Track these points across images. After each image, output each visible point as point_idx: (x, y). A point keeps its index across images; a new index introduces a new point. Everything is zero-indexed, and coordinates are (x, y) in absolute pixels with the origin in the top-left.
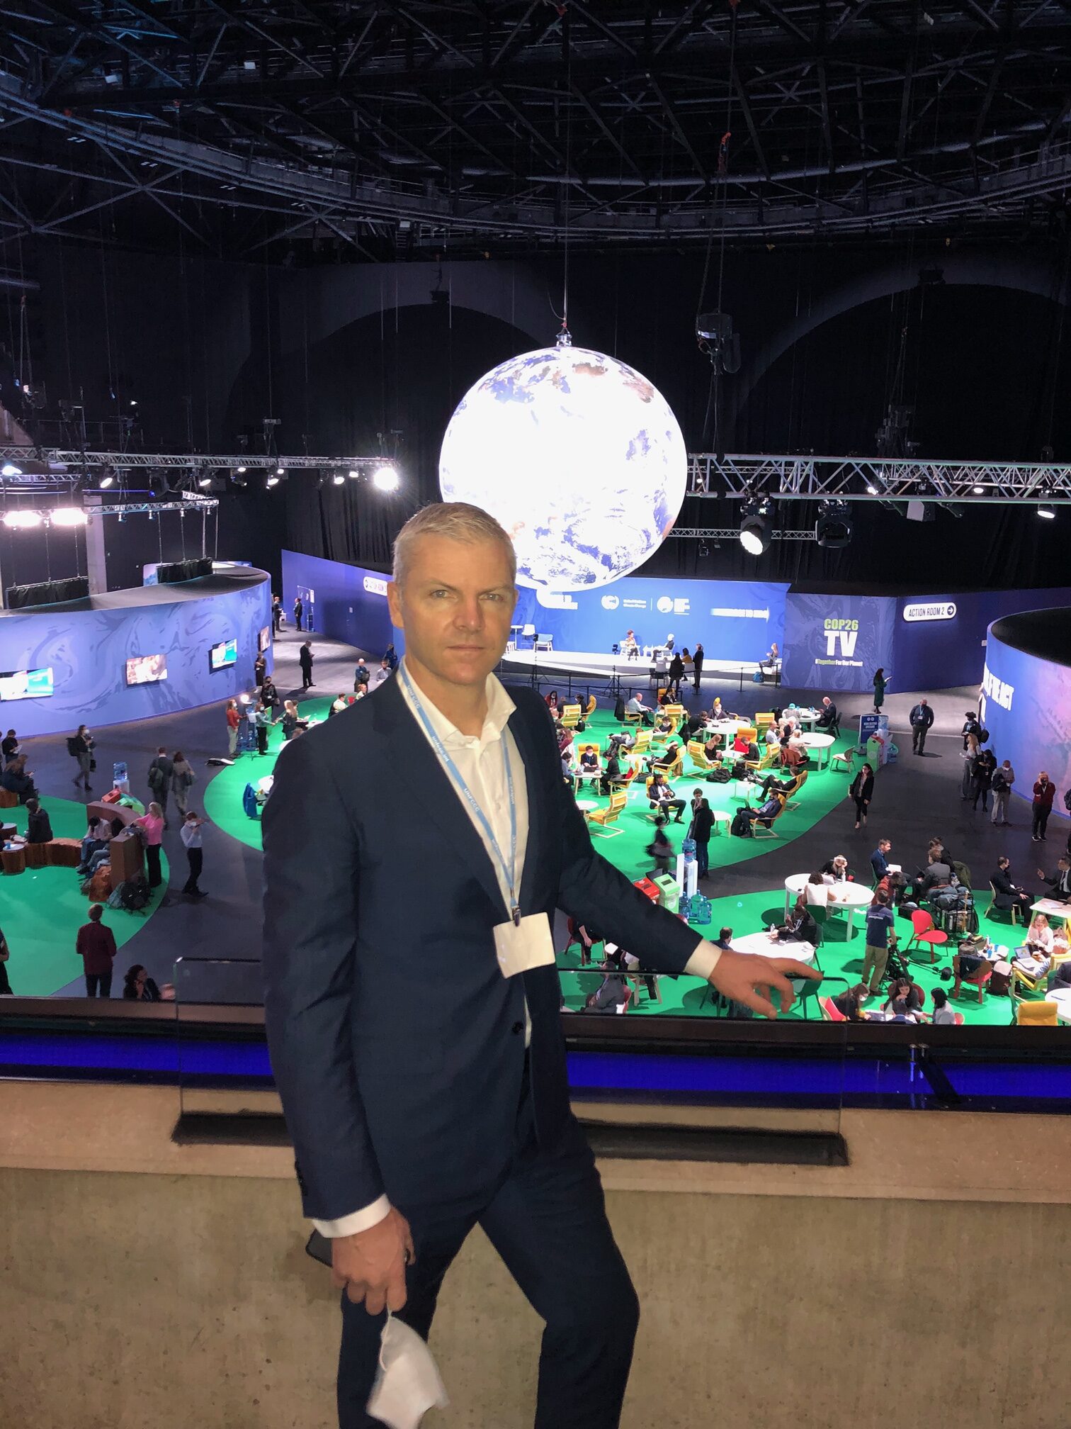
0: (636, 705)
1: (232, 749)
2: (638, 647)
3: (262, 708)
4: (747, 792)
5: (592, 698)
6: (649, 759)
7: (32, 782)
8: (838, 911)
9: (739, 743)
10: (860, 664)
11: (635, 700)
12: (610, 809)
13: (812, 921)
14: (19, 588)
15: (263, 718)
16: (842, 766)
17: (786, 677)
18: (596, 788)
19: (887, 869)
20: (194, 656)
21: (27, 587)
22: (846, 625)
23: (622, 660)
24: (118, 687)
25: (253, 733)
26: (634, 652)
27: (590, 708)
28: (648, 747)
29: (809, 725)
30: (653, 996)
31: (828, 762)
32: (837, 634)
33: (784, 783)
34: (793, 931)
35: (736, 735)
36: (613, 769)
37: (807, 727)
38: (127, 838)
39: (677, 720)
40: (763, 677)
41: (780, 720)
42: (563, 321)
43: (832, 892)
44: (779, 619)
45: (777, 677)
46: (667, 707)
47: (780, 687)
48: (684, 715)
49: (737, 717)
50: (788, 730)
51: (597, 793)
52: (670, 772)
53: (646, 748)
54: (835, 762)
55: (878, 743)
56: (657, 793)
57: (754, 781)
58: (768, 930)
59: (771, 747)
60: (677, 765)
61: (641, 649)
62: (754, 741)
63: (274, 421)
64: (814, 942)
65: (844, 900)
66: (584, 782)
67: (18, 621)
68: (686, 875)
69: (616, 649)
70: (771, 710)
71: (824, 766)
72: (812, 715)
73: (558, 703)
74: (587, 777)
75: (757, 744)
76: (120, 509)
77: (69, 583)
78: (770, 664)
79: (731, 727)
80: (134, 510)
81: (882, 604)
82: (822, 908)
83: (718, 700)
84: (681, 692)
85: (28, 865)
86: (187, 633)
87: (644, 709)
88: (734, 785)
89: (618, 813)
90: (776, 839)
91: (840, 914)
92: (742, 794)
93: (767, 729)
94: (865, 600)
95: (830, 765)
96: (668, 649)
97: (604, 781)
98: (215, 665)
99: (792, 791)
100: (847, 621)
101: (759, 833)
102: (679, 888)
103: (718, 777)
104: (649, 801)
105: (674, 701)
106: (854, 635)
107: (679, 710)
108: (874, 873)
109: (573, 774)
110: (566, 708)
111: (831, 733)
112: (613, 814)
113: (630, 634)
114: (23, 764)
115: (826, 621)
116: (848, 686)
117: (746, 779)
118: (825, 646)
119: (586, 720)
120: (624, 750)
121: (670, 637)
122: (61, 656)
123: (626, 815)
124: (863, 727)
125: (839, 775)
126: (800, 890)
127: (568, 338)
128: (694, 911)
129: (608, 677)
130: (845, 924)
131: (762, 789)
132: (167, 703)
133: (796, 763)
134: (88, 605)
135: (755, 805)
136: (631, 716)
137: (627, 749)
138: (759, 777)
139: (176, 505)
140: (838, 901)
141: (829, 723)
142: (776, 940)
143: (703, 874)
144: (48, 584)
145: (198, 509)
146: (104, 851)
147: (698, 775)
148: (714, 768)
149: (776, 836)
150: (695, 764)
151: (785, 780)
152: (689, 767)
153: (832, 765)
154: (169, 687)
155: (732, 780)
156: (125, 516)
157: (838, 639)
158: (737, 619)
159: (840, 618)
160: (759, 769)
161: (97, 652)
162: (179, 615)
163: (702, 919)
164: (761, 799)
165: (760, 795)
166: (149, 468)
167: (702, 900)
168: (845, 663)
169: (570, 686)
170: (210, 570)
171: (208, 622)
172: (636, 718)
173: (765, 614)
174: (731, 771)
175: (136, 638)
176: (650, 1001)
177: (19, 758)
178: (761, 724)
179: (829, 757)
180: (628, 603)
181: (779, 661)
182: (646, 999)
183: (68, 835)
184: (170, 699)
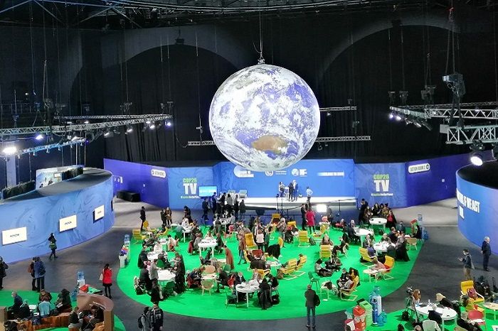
14: (7, 188)
20: (87, 215)
21: (11, 188)
22: (384, 177)
32: (379, 181)
44: (348, 176)
77: (27, 184)
80: (53, 147)
81: (398, 166)
86: (85, 204)
94: (391, 165)
98: (96, 219)
100: (384, 175)
106: (388, 181)
115: (374, 176)
122: (30, 220)
132: (76, 239)
144: (19, 186)
154: (77, 231)
157: (380, 184)
158: (330, 177)
162: (81, 195)
170: (82, 172)
171: (93, 198)
175: (63, 208)
184: (78, 237)
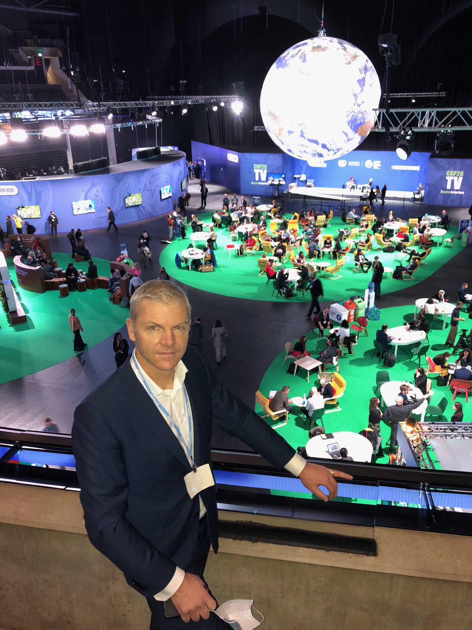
0: (352, 215)
1: (171, 236)
2: (355, 185)
3: (183, 218)
4: (402, 257)
5: (331, 212)
6: (356, 242)
7: (88, 251)
8: (439, 316)
9: (400, 234)
10: (463, 193)
11: (351, 212)
12: (336, 267)
13: (426, 322)
14: (78, 164)
15: (183, 223)
16: (449, 244)
17: (426, 200)
18: (331, 255)
19: (465, 296)
20: (154, 193)
21: (82, 163)
22: (457, 174)
23: (347, 191)
24: (122, 208)
25: (179, 230)
26: (353, 187)
27: (330, 217)
28: (356, 236)
29: (435, 224)
30: (350, 352)
31: (442, 242)
32: (452, 178)
33: (420, 253)
34: (417, 326)
35: (399, 230)
36: (338, 247)
37: (433, 225)
38: (127, 278)
39: (371, 222)
40: (414, 199)
41: (421, 222)
42: (321, 23)
43: (437, 308)
44: (424, 170)
45: (422, 199)
46: (367, 216)
47: (423, 204)
48: (375, 220)
49: (400, 220)
50: (424, 227)
51: (330, 258)
52: (366, 248)
53: (355, 236)
54: (446, 243)
55: (468, 234)
56: (359, 258)
57: (406, 252)
58: (405, 324)
59: (415, 236)
60: (369, 245)
61: (356, 186)
62: (407, 233)
63: (185, 81)
64: (427, 331)
65: (443, 311)
66: (325, 253)
67: (78, 179)
68: (369, 298)
69: (344, 187)
70: (417, 217)
71: (440, 244)
72: (436, 219)
73: (315, 215)
74: (326, 250)
75: (408, 234)
76: (119, 126)
77: (99, 161)
78: (419, 193)
79: (396, 225)
80: (125, 126)
82: (432, 315)
83: (391, 212)
84: (374, 208)
85: (88, 288)
86: (150, 183)
87: (356, 216)
88: (396, 253)
89: (340, 268)
90: (414, 280)
91: (441, 317)
92: (399, 258)
93: (414, 226)
95: (443, 244)
96: (369, 186)
97: (334, 253)
98: (163, 198)
99: (423, 258)
100: (458, 172)
101: (406, 277)
102: (365, 305)
103: (389, 250)
104: (355, 262)
105: (370, 212)
106: (461, 179)
107: (372, 217)
108: (459, 298)
109: (320, 250)
110: (319, 217)
111: (445, 228)
112: (337, 269)
113: (351, 178)
114: (84, 244)
115: (447, 172)
116: (456, 204)
117: (402, 251)
118: (446, 184)
119: (328, 222)
120: (345, 237)
121: (371, 180)
122: (97, 194)
123: (343, 269)
124: (461, 225)
125: (447, 249)
126: (422, 306)
127: (324, 32)
128: (372, 314)
129: (340, 200)
130: (442, 322)
131: (409, 256)
132: (143, 215)
133: (427, 243)
134: (107, 171)
135: (405, 265)
136: (349, 220)
137: (346, 236)
138: (408, 250)
139: (143, 123)
140: (440, 312)
141: (445, 223)
142: (409, 330)
143: (377, 297)
144: (90, 161)
145: (153, 123)
146: (118, 283)
147: (379, 249)
148: (387, 246)
149: (414, 279)
150: (378, 244)
151: (421, 252)
152: (375, 245)
153: (445, 244)
154: (144, 208)
155: (396, 251)
156: (121, 129)
157: (453, 181)
158: (404, 171)
159: (454, 170)
160: (409, 246)
161: (112, 192)
162: (146, 175)
163: (375, 318)
164: (409, 261)
165: (408, 259)
166: (129, 108)
167: (376, 309)
168: (455, 193)
169: (321, 205)
170: (159, 152)
171: (159, 178)
172: (352, 221)
173: (417, 168)
174: (395, 247)
175: (129, 186)
176: (348, 355)
177: (82, 241)
178: (411, 224)
179: (443, 240)
180: (351, 163)
181: (423, 192)
182: (347, 354)
183: (104, 275)
184: (144, 213)
